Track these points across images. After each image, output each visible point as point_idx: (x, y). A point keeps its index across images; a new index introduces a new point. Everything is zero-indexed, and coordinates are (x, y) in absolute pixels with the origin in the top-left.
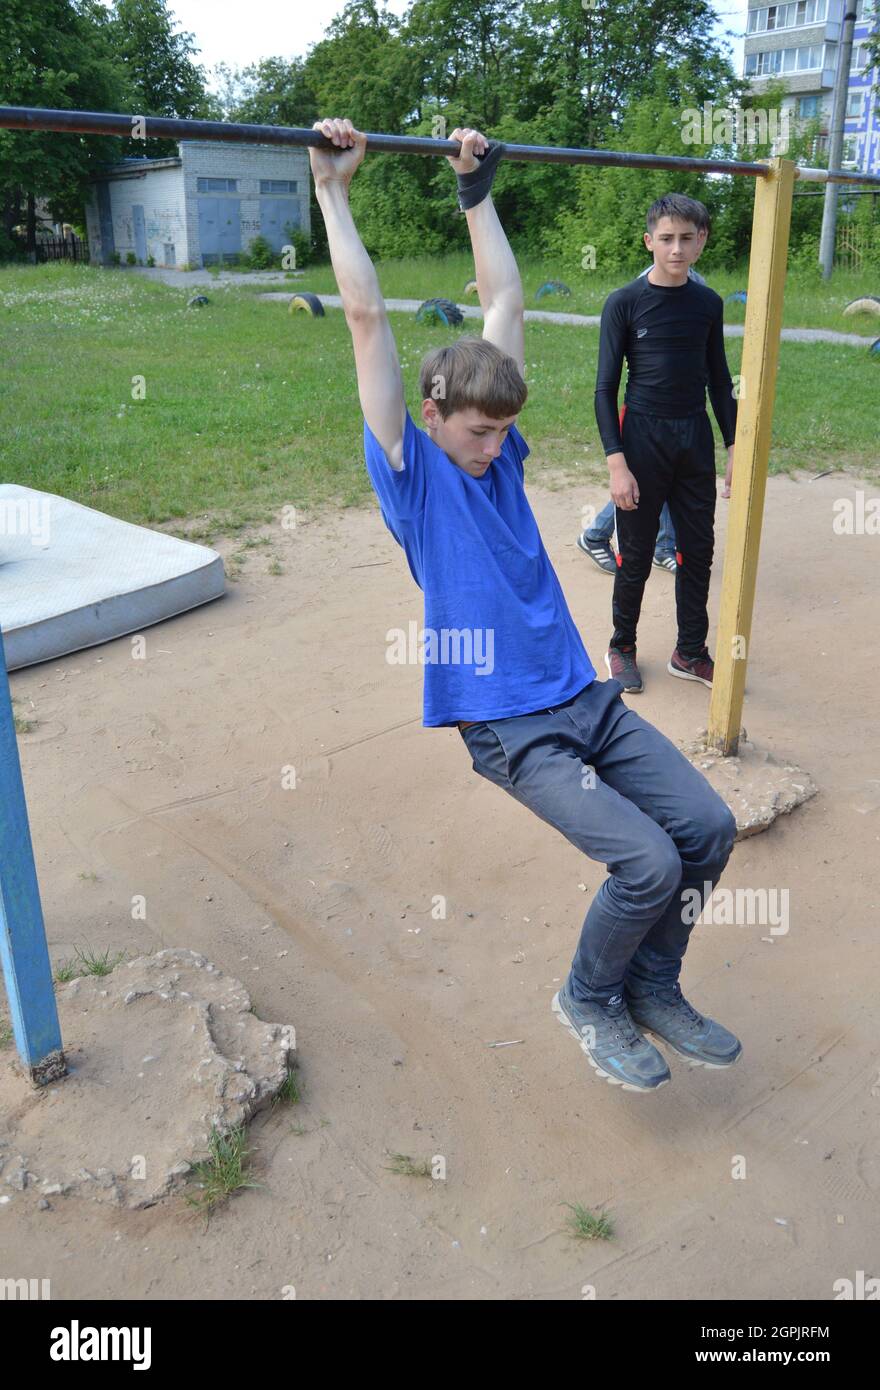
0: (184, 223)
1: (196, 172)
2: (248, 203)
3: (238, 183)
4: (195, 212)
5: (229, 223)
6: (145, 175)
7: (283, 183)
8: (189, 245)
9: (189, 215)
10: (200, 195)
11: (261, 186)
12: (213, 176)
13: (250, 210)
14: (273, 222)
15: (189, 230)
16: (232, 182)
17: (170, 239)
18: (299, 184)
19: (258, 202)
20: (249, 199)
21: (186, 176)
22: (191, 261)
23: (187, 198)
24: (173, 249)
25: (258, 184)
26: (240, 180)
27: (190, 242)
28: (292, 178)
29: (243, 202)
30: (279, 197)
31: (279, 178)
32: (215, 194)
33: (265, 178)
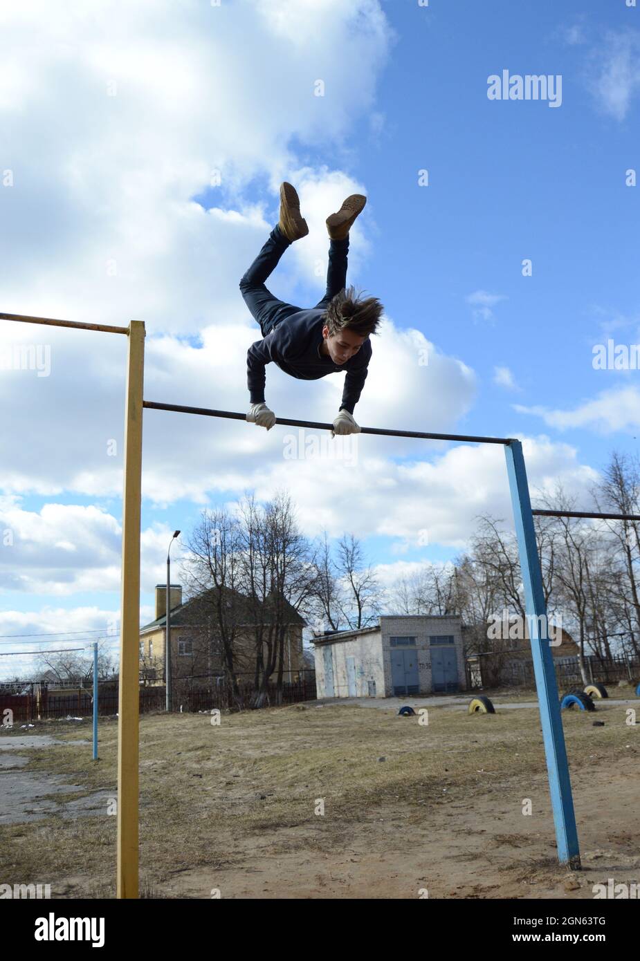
0: (382, 667)
1: (389, 634)
2: (422, 651)
3: (416, 639)
4: (388, 659)
5: (411, 665)
6: (356, 638)
7: (445, 637)
8: (385, 681)
9: (385, 661)
10: (392, 648)
11: (431, 640)
12: (399, 636)
13: (424, 656)
14: (439, 663)
15: (385, 671)
16: (412, 639)
17: (372, 678)
18: (455, 637)
19: (428, 651)
20: (423, 649)
21: (383, 637)
22: (387, 691)
23: (384, 650)
24: (374, 684)
25: (429, 639)
26: (417, 637)
27: (386, 679)
28: (449, 634)
29: (419, 652)
30: (442, 646)
31: (442, 634)
32: (401, 647)
33: (432, 634)
